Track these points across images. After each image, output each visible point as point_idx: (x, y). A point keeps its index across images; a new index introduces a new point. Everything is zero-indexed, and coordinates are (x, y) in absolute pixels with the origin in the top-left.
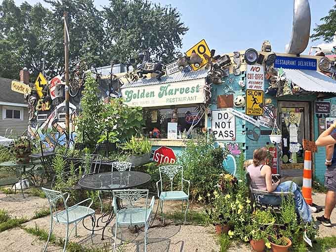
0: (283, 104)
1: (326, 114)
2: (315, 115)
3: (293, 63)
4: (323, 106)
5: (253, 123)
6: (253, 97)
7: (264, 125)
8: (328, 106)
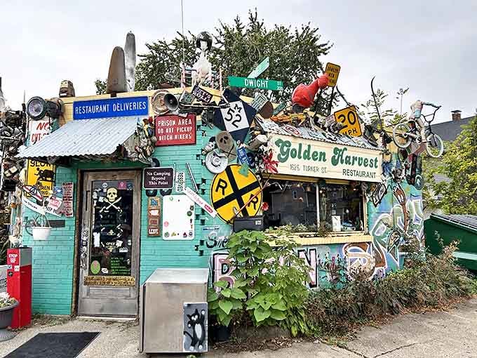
0: (94, 177)
1: (165, 190)
2: (144, 193)
3: (105, 108)
4: (160, 176)
5: (35, 209)
6: (38, 169)
7: (52, 212)
8: (169, 174)
